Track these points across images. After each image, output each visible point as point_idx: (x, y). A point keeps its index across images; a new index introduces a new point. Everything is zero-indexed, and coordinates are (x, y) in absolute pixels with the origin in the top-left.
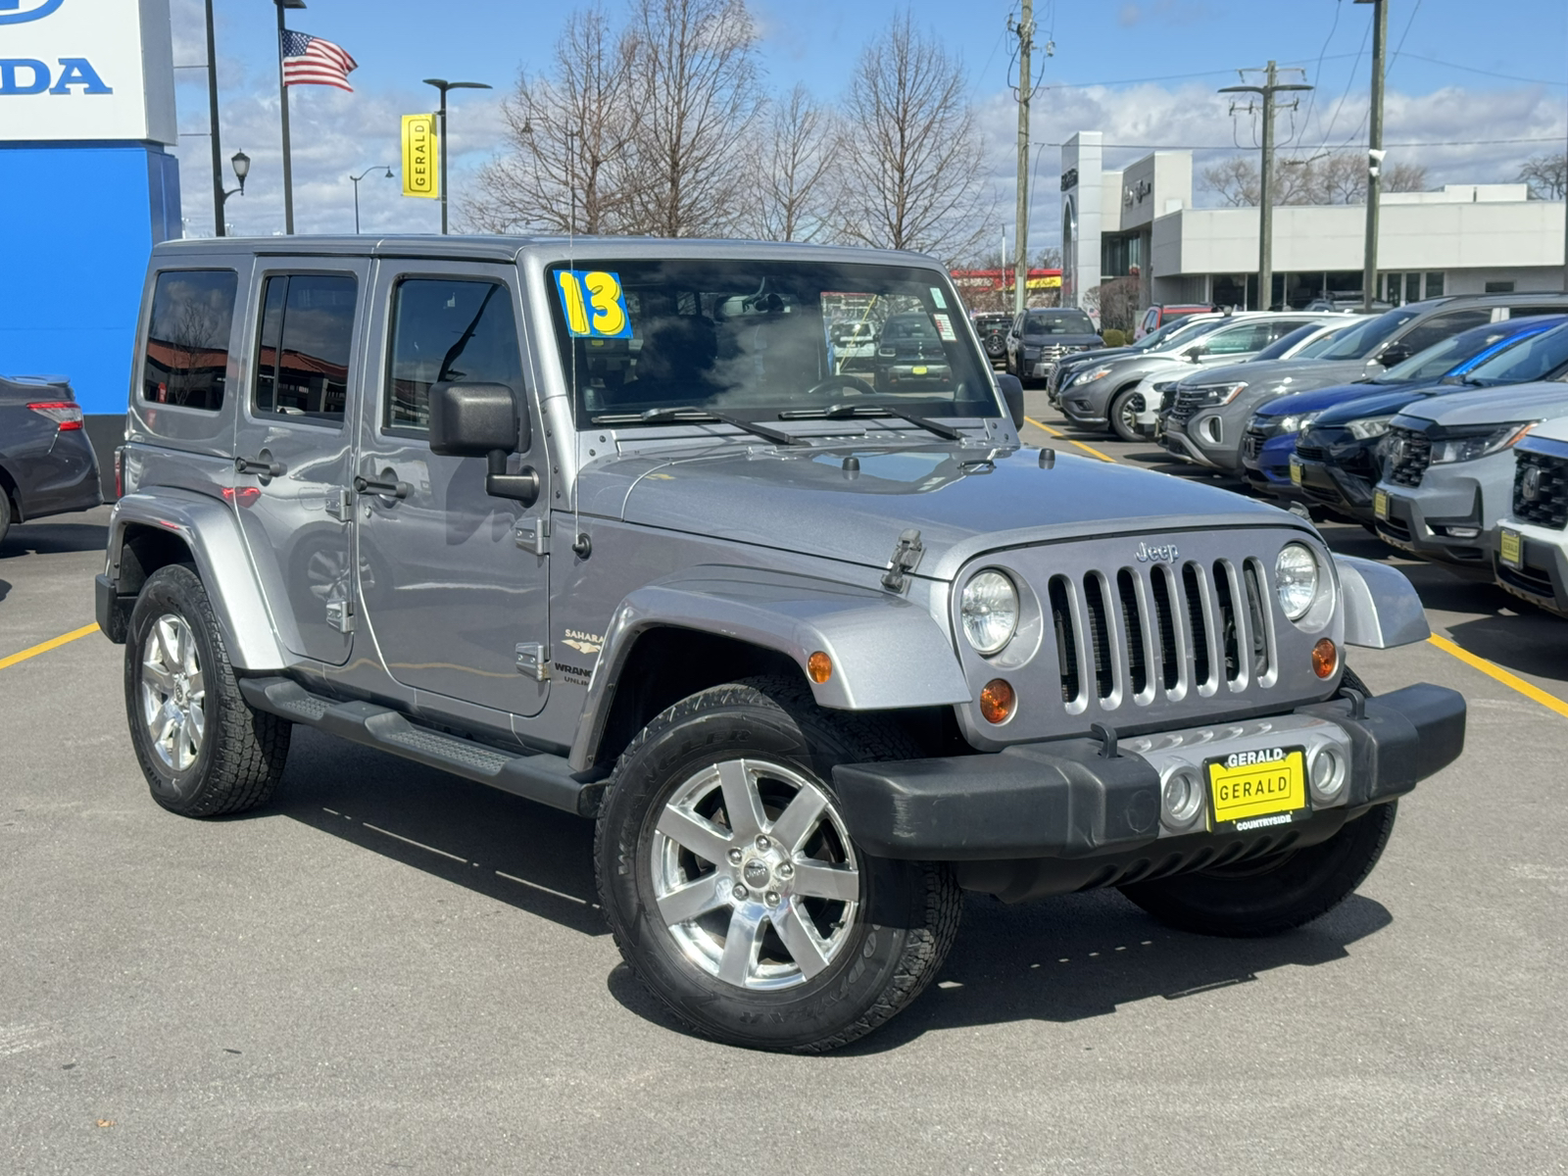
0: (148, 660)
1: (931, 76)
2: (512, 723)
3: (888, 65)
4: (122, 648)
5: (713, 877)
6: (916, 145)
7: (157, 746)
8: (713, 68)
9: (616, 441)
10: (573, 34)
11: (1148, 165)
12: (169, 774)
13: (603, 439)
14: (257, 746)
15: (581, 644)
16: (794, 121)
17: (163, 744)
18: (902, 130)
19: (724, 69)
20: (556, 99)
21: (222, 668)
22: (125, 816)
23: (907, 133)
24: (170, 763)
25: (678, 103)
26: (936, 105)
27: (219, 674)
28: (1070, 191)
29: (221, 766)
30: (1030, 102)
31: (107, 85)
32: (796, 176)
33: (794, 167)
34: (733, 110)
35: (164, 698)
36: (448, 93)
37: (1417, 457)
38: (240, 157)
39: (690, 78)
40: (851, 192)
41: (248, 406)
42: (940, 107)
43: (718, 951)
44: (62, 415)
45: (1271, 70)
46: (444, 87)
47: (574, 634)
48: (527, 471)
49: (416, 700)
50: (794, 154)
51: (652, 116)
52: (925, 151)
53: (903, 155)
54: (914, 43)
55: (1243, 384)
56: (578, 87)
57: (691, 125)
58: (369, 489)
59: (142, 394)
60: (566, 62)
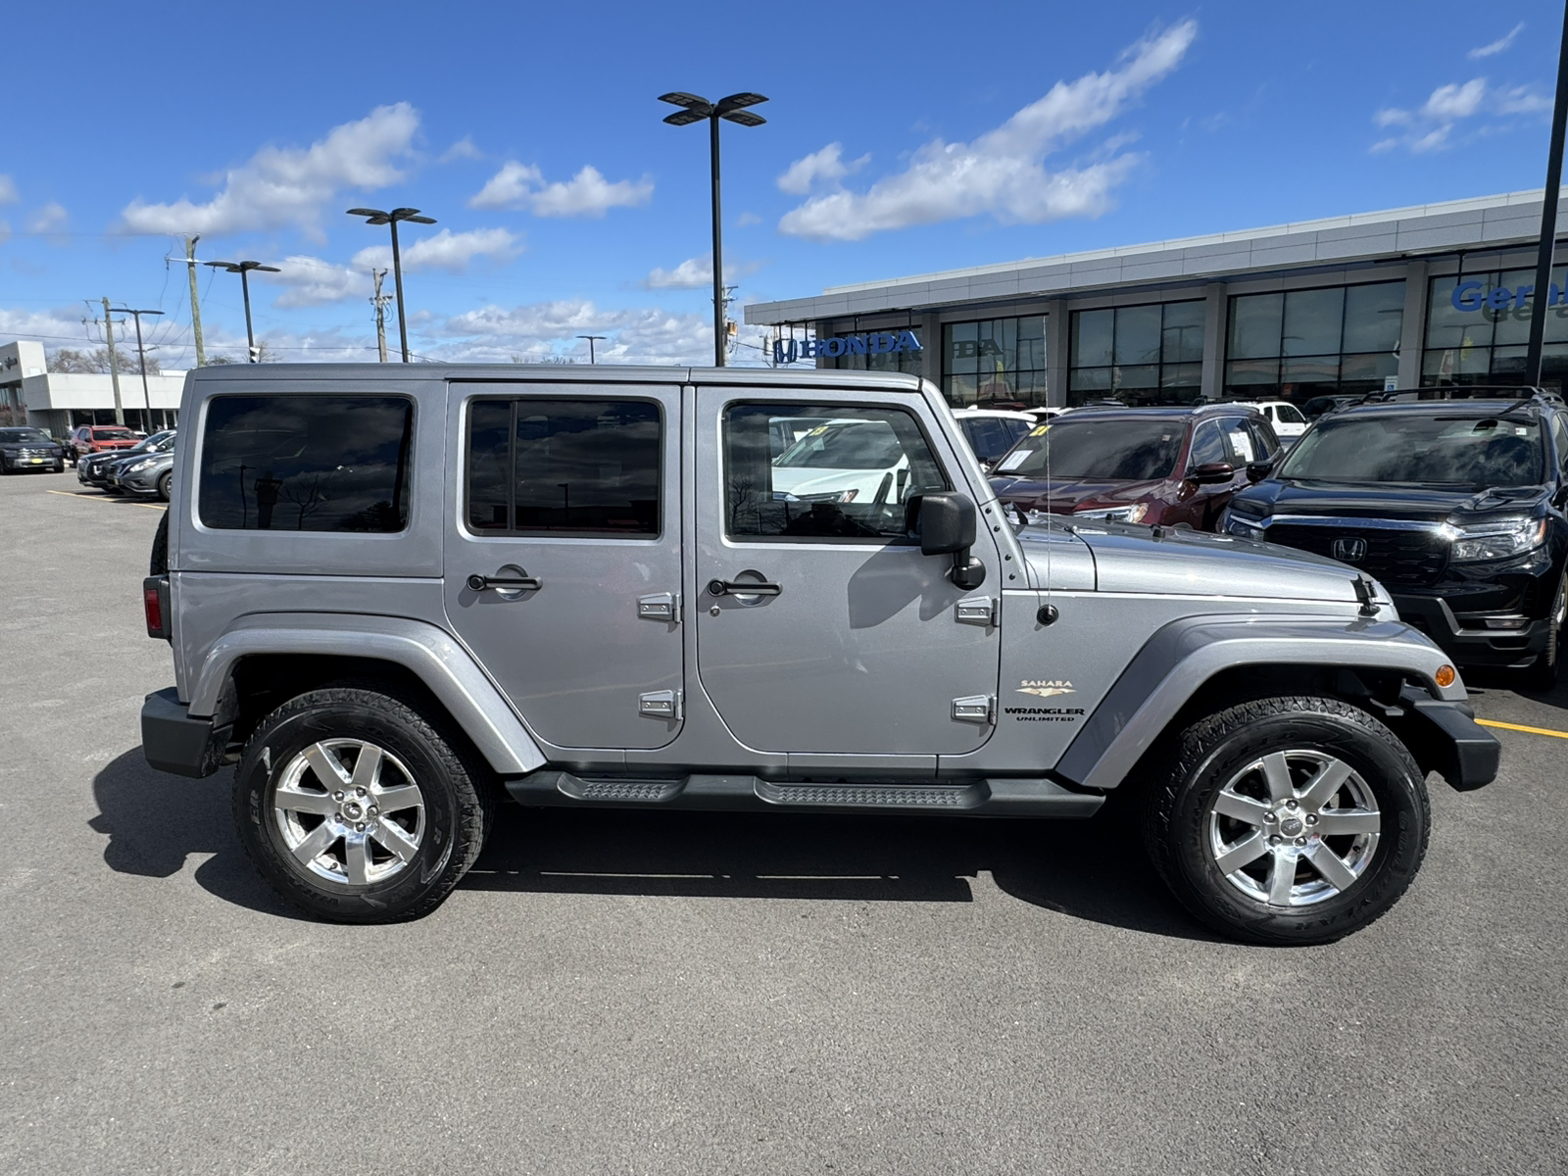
0: (282, 786)
5: (1258, 835)
7: (309, 866)
11: (11, 348)
12: (346, 891)
15: (1040, 690)
41: (461, 526)
47: (1033, 683)
58: (729, 590)
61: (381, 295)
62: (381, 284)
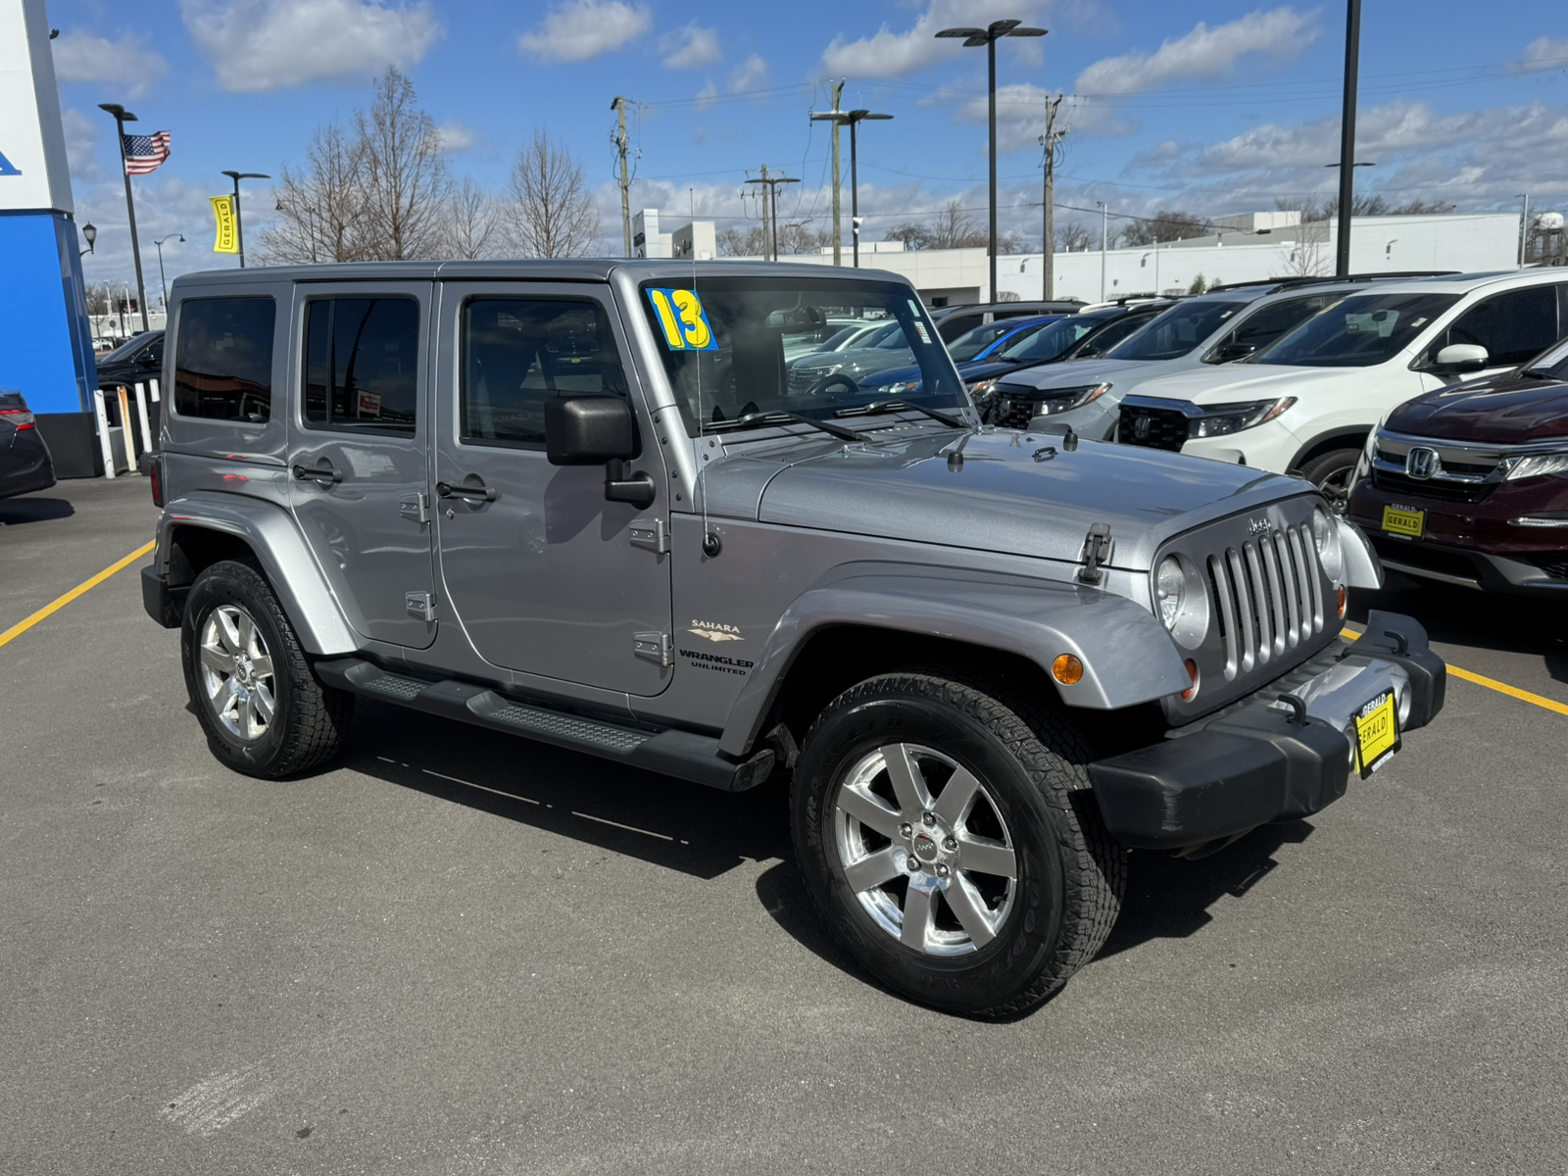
0: (205, 643)
1: (561, 171)
2: (628, 701)
3: (535, 163)
4: (178, 632)
5: (889, 850)
6: (556, 216)
7: (221, 717)
8: (416, 162)
9: (723, 445)
10: (319, 142)
11: (688, 230)
12: (237, 742)
13: (712, 445)
14: (328, 718)
15: (711, 633)
16: (467, 199)
17: (227, 715)
18: (546, 206)
19: (423, 163)
20: (310, 185)
21: (293, 655)
22: (201, 781)
23: (550, 207)
24: (238, 733)
25: (395, 187)
26: (567, 189)
27: (289, 660)
28: (640, 246)
29: (296, 739)
30: (628, 188)
31: (17, 168)
32: (472, 236)
33: (470, 231)
34: (433, 191)
35: (224, 676)
36: (240, 181)
37: (1022, 412)
38: (89, 227)
39: (401, 170)
40: (516, 246)
41: (299, 420)
42: (569, 191)
43: (897, 914)
44: (18, 419)
45: (764, 171)
46: (236, 176)
47: (702, 624)
48: (640, 476)
49: (511, 680)
50: (470, 222)
51: (378, 196)
52: (562, 218)
53: (548, 222)
54: (549, 150)
55: (840, 366)
56: (325, 177)
57: (405, 202)
58: (453, 494)
59: (174, 409)
60: (315, 160)
61: (1053, 132)
62: (1053, 117)
